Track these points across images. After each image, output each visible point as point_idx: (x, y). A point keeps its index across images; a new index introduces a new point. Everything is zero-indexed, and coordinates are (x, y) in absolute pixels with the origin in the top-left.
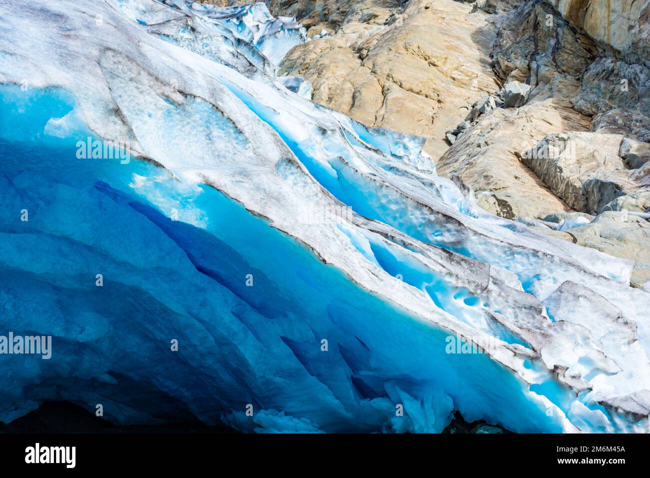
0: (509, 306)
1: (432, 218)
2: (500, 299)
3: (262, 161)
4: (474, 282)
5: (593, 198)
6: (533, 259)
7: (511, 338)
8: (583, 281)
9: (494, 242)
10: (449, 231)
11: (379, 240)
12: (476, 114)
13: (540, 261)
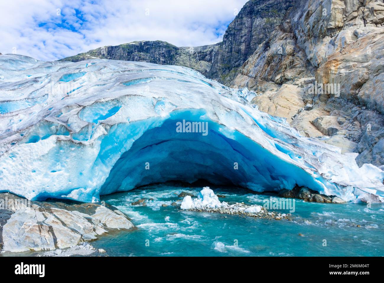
0: (309, 159)
1: (290, 137)
2: (307, 157)
3: (248, 124)
4: (300, 153)
5: (330, 132)
6: (315, 147)
7: (311, 166)
8: (329, 152)
9: (305, 143)
10: (294, 140)
11: (277, 143)
12: (299, 112)
13: (317, 148)
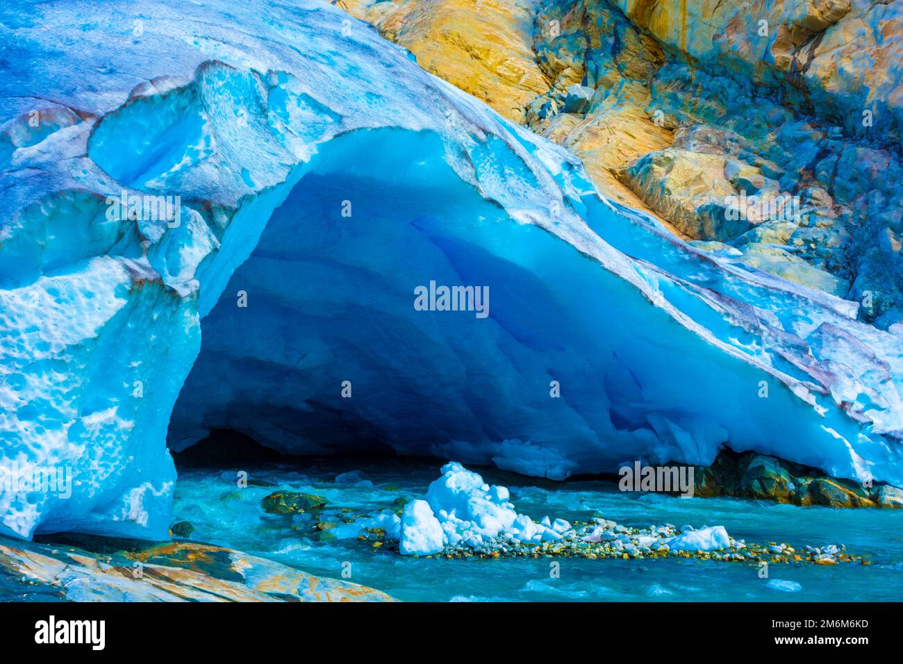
0: (779, 346)
2: (770, 338)
4: (748, 322)
5: (710, 224)
6: (788, 301)
7: (803, 376)
8: (836, 323)
9: (749, 283)
10: (703, 271)
12: (534, 118)
13: (795, 303)
